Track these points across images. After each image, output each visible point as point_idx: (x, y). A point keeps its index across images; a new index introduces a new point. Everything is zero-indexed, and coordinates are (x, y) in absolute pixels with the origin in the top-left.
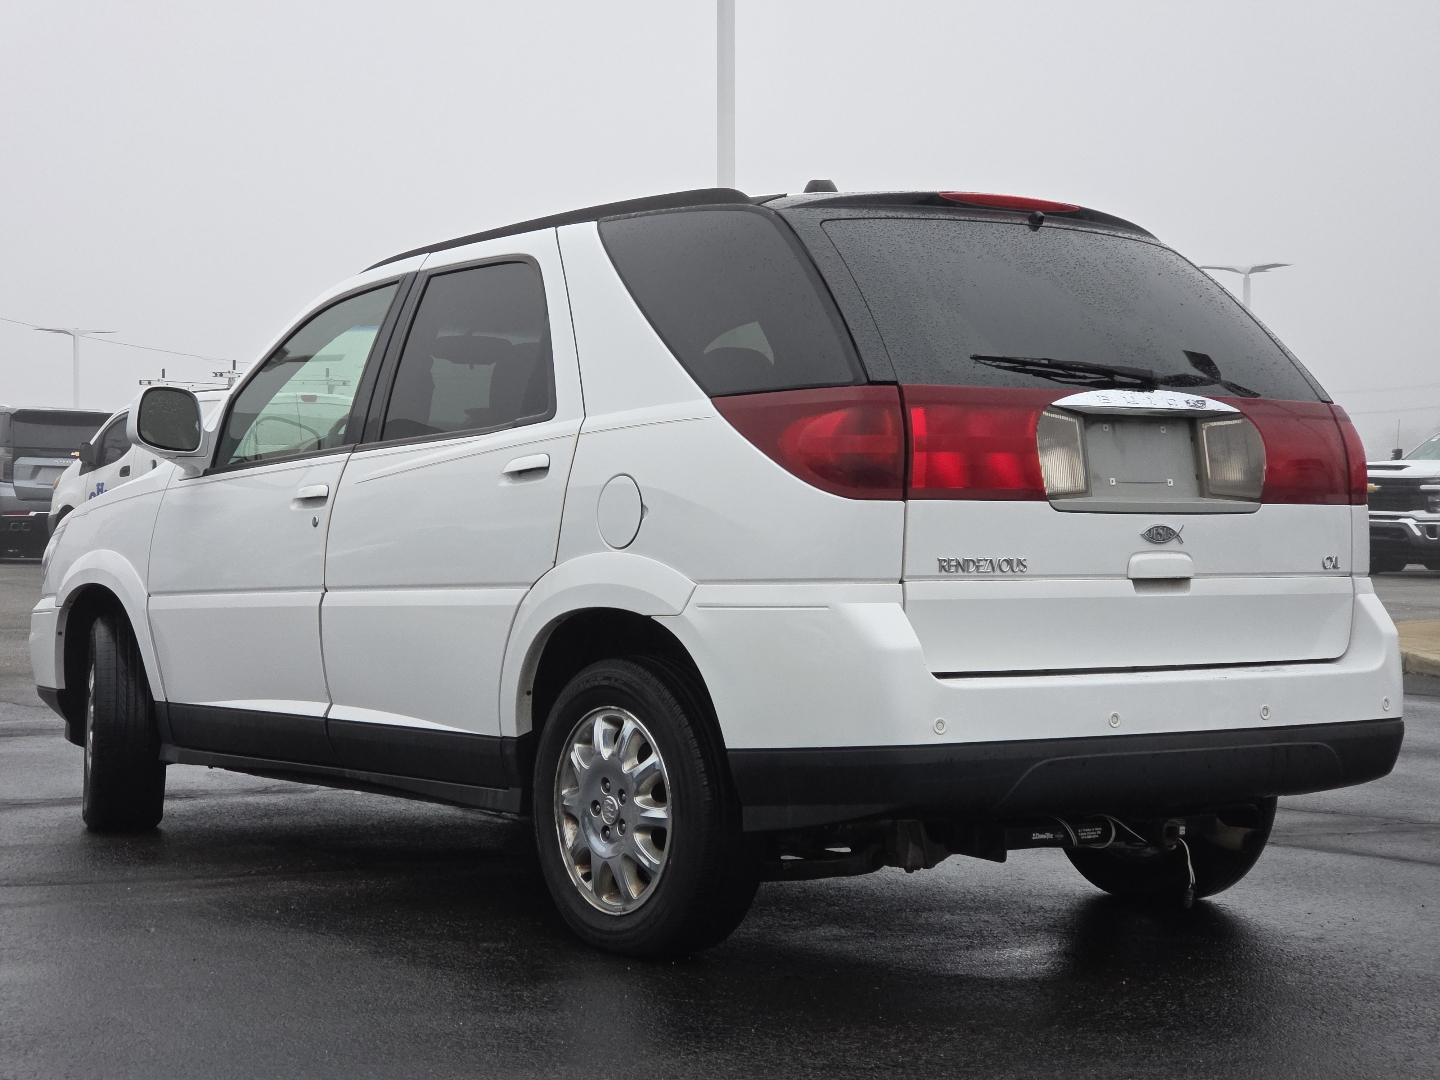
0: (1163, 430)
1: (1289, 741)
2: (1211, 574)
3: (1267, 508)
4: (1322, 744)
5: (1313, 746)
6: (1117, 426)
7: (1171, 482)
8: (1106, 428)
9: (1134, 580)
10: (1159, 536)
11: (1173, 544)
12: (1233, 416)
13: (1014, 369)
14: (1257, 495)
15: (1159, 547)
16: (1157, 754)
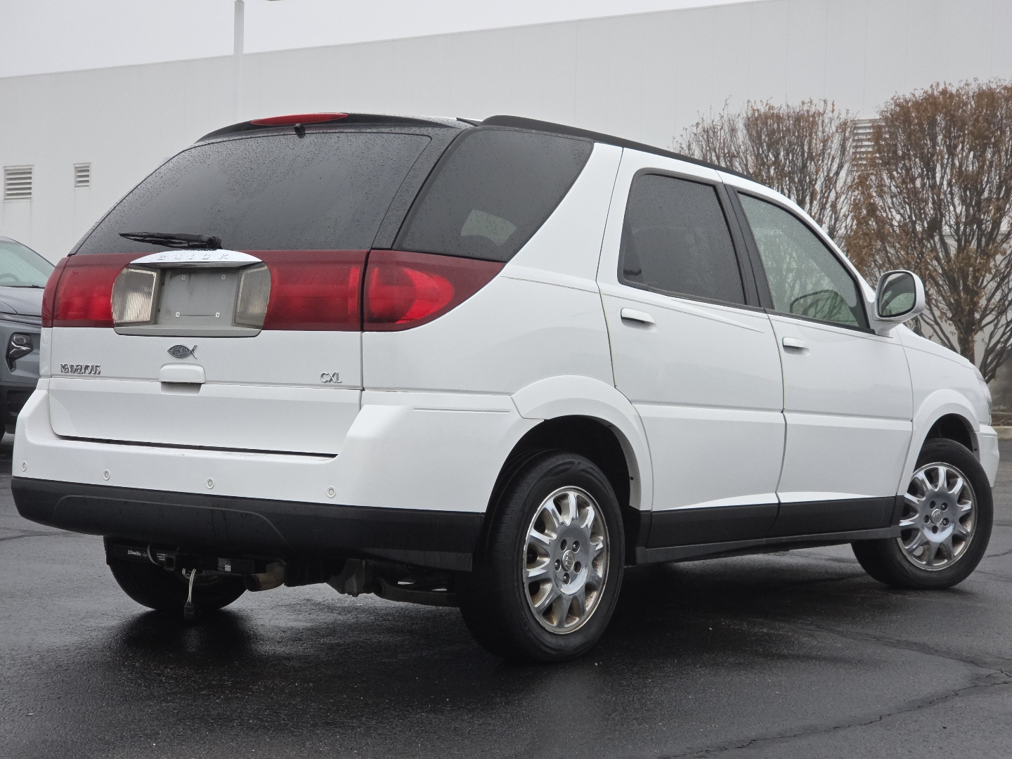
0: (223, 277)
1: (226, 508)
2: (220, 382)
3: (265, 333)
4: (256, 514)
5: (247, 514)
6: (193, 276)
7: (217, 315)
8: (184, 278)
9: (163, 383)
10: (180, 353)
11: (190, 358)
12: (257, 265)
13: (142, 241)
14: (262, 324)
15: (181, 361)
16: (127, 502)
